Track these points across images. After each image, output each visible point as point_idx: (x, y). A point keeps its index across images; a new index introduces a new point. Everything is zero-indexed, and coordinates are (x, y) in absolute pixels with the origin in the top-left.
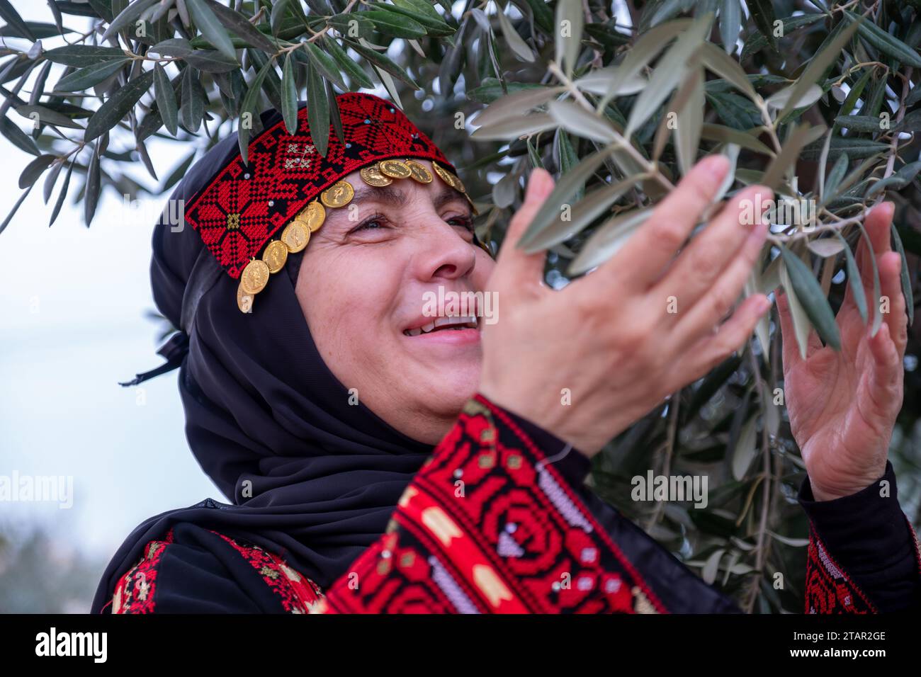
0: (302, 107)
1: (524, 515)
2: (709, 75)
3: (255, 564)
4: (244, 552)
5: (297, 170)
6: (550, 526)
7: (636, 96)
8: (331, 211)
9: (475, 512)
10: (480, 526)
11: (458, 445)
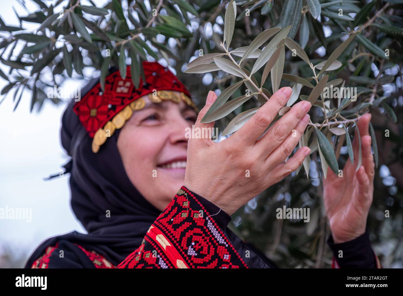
0: (128, 66)
1: (199, 238)
2: (287, 50)
3: (92, 259)
4: (88, 254)
5: (122, 93)
6: (210, 243)
7: (256, 59)
8: (134, 112)
9: (178, 237)
10: (180, 242)
11: (173, 208)
